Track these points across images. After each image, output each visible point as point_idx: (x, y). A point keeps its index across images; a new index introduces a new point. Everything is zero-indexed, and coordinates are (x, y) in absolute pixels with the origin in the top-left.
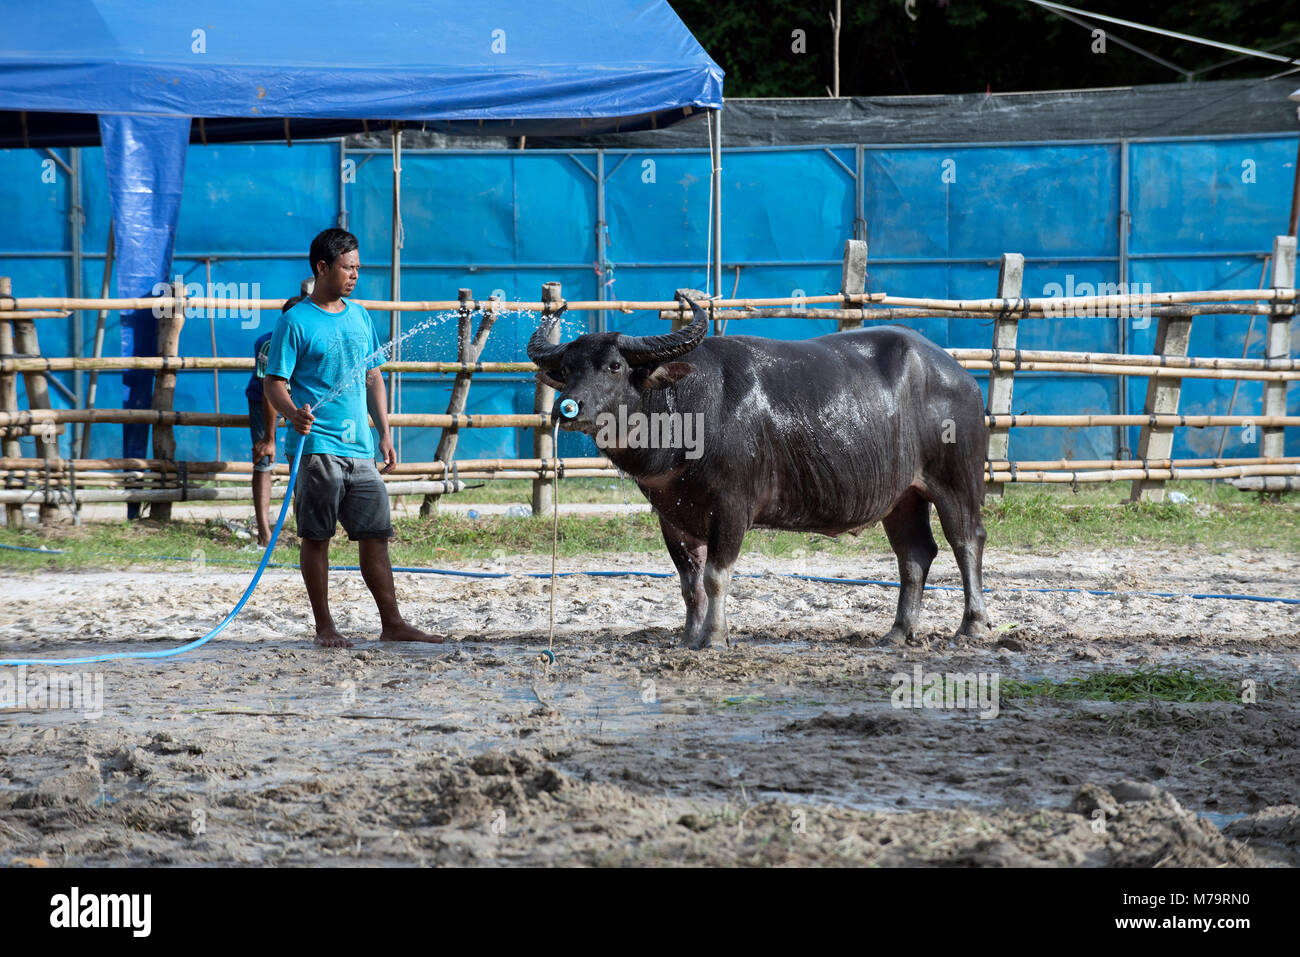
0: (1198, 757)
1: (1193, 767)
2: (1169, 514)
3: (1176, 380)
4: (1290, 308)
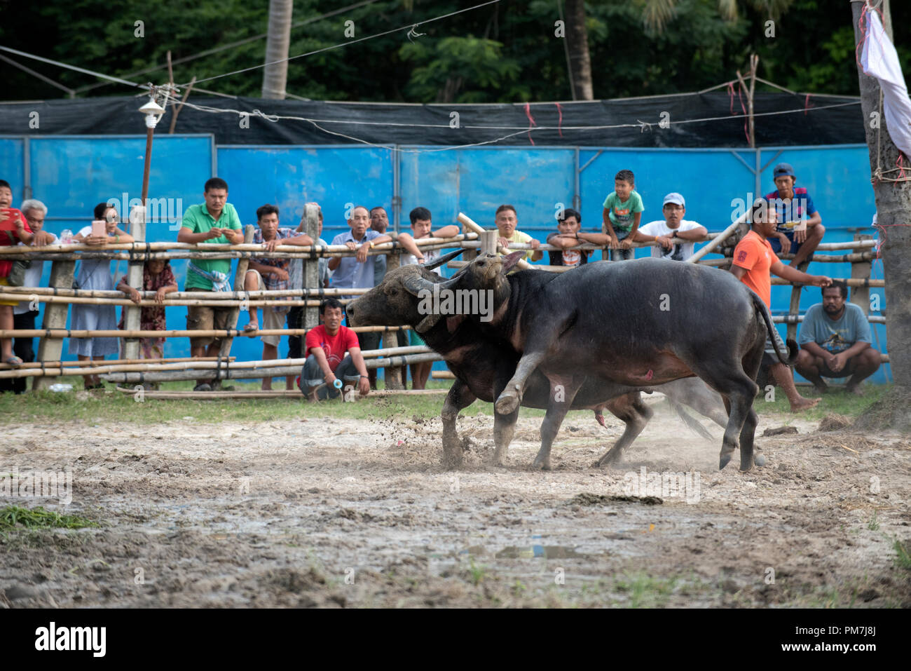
0: (70, 566)
1: (66, 574)
2: (60, 399)
3: (65, 305)
4: (143, 256)
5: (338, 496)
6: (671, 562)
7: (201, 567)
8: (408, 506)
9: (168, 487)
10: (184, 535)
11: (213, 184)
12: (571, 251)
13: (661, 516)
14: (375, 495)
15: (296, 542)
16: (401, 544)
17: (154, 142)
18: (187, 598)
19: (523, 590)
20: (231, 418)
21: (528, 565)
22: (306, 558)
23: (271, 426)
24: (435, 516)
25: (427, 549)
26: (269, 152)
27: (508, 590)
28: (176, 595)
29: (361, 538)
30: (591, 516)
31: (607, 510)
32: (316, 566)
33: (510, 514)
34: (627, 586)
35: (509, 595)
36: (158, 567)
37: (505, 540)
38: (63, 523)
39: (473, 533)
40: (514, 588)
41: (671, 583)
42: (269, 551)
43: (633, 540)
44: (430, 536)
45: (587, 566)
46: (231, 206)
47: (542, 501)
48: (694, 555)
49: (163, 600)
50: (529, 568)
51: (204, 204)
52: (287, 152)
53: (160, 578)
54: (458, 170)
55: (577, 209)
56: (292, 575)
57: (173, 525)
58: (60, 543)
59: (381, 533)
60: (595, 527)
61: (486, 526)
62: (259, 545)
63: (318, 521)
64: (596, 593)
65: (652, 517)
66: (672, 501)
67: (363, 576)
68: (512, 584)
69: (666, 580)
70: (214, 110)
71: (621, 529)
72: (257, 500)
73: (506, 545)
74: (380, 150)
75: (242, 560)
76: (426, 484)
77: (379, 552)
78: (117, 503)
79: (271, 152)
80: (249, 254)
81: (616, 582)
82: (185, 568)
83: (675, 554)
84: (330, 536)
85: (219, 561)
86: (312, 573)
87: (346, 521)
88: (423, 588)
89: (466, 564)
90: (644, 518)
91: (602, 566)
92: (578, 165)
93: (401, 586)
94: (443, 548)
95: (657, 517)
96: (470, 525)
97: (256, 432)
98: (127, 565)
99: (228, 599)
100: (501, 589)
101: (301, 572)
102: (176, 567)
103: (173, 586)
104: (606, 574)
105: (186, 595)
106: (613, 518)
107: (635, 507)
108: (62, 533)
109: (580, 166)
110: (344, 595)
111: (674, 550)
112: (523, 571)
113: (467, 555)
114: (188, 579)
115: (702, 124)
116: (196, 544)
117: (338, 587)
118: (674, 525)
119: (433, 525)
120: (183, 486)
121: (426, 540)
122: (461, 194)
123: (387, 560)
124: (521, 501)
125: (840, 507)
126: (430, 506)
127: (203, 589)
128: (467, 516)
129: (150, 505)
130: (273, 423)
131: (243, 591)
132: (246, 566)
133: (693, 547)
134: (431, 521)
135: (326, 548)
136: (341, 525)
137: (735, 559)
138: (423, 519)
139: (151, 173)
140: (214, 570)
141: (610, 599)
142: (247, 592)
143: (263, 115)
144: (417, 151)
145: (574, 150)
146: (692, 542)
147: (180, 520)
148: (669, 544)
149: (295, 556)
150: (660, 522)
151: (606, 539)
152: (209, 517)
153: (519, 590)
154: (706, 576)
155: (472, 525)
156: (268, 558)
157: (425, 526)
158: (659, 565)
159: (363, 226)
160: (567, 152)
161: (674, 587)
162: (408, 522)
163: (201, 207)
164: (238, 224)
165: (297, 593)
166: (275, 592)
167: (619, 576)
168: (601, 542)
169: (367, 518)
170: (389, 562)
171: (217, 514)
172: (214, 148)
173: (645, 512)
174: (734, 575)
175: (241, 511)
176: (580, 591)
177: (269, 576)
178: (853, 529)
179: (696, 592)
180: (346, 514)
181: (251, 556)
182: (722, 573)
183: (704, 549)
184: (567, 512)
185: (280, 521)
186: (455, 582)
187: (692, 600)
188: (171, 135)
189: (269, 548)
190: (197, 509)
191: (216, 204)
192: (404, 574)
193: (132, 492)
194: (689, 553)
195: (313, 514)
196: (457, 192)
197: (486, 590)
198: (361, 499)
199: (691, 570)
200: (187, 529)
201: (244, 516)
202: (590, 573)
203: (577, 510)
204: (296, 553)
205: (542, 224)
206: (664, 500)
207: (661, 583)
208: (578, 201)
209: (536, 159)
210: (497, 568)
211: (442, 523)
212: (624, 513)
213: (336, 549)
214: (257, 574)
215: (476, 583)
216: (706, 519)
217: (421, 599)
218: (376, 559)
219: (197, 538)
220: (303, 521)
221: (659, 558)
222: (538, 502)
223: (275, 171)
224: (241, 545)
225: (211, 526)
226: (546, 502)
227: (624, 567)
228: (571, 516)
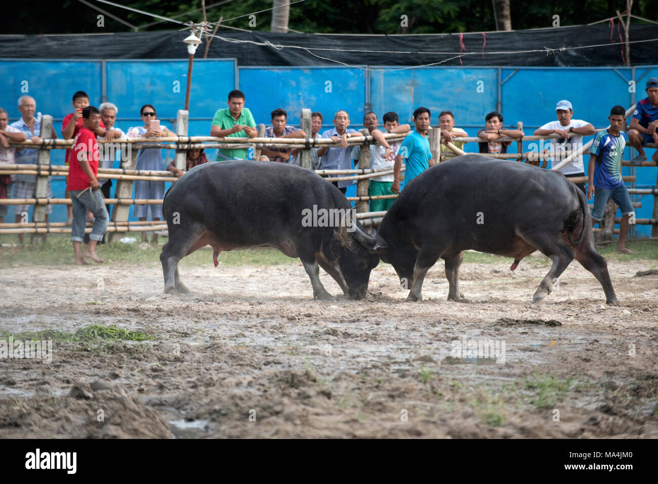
0: (135, 368)
1: (133, 373)
2: (127, 248)
3: (130, 181)
4: (186, 146)
5: (325, 319)
6: (567, 368)
7: (229, 369)
8: (375, 326)
9: (204, 312)
10: (215, 346)
11: (234, 94)
12: (495, 142)
13: (560, 334)
14: (352, 319)
15: (295, 351)
16: (371, 354)
17: (194, 64)
18: (218, 391)
19: (459, 388)
20: (248, 263)
21: (463, 369)
22: (303, 363)
23: (278, 269)
24: (396, 334)
25: (389, 357)
26: (276, 71)
27: (449, 388)
28: (210, 389)
29: (342, 350)
30: (509, 334)
31: (521, 330)
32: (309, 369)
33: (450, 333)
34: (535, 385)
35: (449, 391)
36: (198, 369)
37: (446, 352)
38: (130, 337)
39: (423, 346)
40: (453, 386)
41: (568, 383)
42: (276, 358)
43: (539, 352)
44: (392, 349)
45: (506, 370)
46: (247, 110)
47: (473, 324)
48: (584, 363)
49: (201, 392)
50: (463, 372)
51: (228, 109)
52: (289, 71)
53: (199, 377)
54: (412, 84)
55: (499, 112)
56: (293, 375)
57: (209, 339)
58: (129, 351)
59: (356, 346)
60: (512, 342)
61: (432, 341)
62: (269, 354)
63: (311, 337)
64: (513, 390)
65: (553, 335)
66: (569, 324)
67: (343, 376)
68: (451, 383)
69: (564, 381)
70: (236, 41)
71: (530, 344)
72: (267, 322)
73: (447, 355)
74: (356, 70)
75: (257, 364)
76: (389, 311)
77: (354, 360)
78: (168, 323)
79: (277, 71)
80: (262, 145)
81: (527, 382)
82: (216, 370)
83: (571, 362)
84: (320, 348)
85: (240, 365)
86: (307, 374)
87: (331, 337)
88: (387, 385)
89: (417, 368)
90: (548, 336)
91: (517, 371)
92: (500, 80)
93: (370, 383)
94: (400, 357)
95: (557, 335)
96: (421, 340)
97: (266, 273)
98: (176, 367)
99: (247, 392)
100: (443, 386)
101: (299, 373)
102: (210, 369)
103: (208, 382)
104: (519, 376)
105: (217, 389)
106: (525, 336)
107: (541, 328)
108: (130, 344)
109: (502, 81)
110: (330, 390)
111: (570, 359)
112: (459, 373)
113: (419, 362)
114: (219, 377)
115: (591, 49)
116: (224, 353)
117: (326, 385)
118: (570, 341)
119: (394, 341)
120: (215, 311)
121: (389, 351)
122: (414, 101)
123: (361, 365)
124: (458, 323)
126: (392, 326)
127: (229, 385)
128: (419, 334)
129: (191, 324)
130: (279, 266)
131: (258, 387)
132: (260, 369)
133: (584, 357)
134: (392, 337)
135: (317, 356)
136: (327, 340)
137: (615, 365)
138: (387, 336)
139: (192, 86)
140: (237, 371)
141: (523, 395)
142: (261, 387)
143: (272, 45)
144: (382, 70)
145: (497, 69)
146: (583, 353)
147: (213, 335)
148: (566, 355)
149: (295, 362)
150: (560, 339)
151: (519, 351)
152: (233, 334)
153: (456, 387)
154: (594, 378)
155: (422, 341)
156: (275, 363)
157: (388, 341)
158: (559, 370)
159: (344, 124)
160: (492, 70)
161: (570, 386)
162: (376, 338)
163: (226, 111)
164: (253, 123)
165: (296, 388)
166: (280, 387)
167: (529, 378)
168: (516, 354)
169: (347, 335)
170: (362, 366)
171: (239, 331)
172: (237, 68)
173: (548, 331)
174: (614, 377)
175: (256, 329)
176: (501, 388)
177: (277, 376)
179: (586, 389)
180: (331, 332)
181: (263, 362)
182: (605, 376)
183: (592, 359)
184: (491, 331)
185: (284, 337)
186: (410, 381)
187: (583, 395)
188: (205, 59)
189: (276, 356)
190: (225, 328)
191: (236, 109)
192: (373, 375)
193: (179, 315)
194: (581, 362)
195: (308, 332)
196: (411, 100)
197: (433, 388)
198: (342, 322)
199: (582, 373)
200: (217, 342)
201: (258, 333)
202: (508, 375)
203: (498, 330)
204: (296, 360)
205: (473, 123)
206: (563, 323)
207: (560, 383)
208: (500, 106)
209: (469, 76)
210: (440, 372)
211: (400, 339)
212: (533, 333)
213: (324, 358)
214: (267, 374)
215: (425, 383)
216: (594, 337)
217: (386, 393)
218: (353, 365)
219: (225, 349)
220: (301, 337)
221: (559, 365)
222: (470, 324)
223: (281, 85)
224: (257, 354)
225: (235, 340)
226: (476, 324)
227: (533, 372)
228: (494, 334)
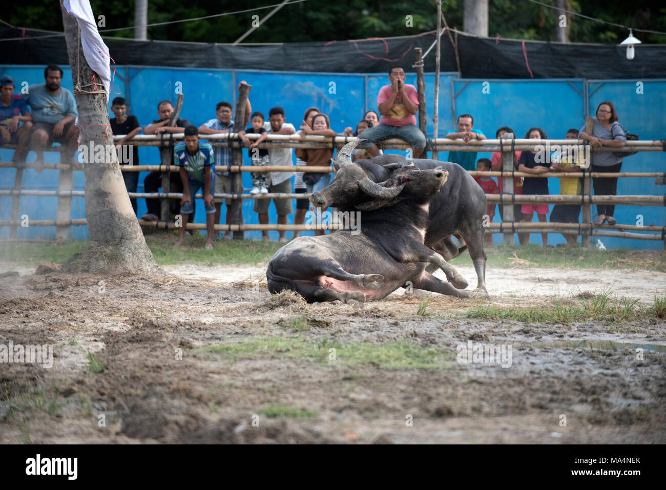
125: (50, 329)
178: (59, 345)
